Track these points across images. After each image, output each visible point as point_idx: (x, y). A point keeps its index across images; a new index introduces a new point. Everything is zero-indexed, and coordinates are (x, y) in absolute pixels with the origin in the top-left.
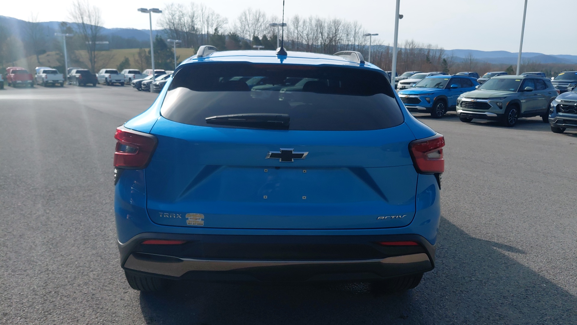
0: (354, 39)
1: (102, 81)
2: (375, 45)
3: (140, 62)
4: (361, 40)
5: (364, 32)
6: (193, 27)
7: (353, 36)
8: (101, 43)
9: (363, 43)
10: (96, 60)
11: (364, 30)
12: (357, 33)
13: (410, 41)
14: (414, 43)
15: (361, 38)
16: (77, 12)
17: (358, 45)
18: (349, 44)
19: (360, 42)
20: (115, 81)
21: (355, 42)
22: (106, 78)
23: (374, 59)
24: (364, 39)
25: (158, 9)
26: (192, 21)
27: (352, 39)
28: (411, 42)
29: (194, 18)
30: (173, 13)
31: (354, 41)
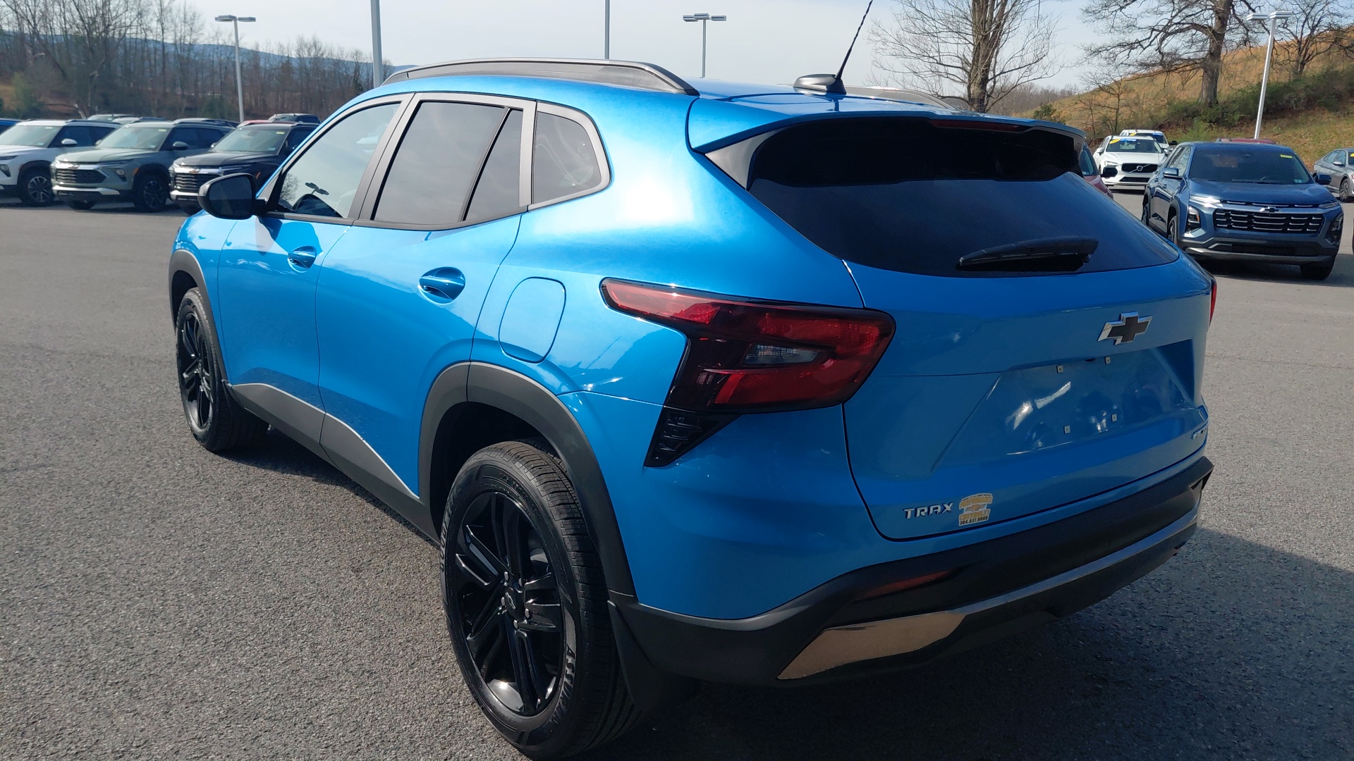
0: (160, 26)
2: (222, 46)
4: (179, 28)
5: (185, 8)
7: (156, 19)
9: (188, 38)
11: (185, 3)
12: (168, 9)
13: (308, 38)
14: (318, 45)
15: (179, 25)
17: (175, 44)
18: (148, 38)
19: (179, 35)
21: (163, 32)
23: (223, 80)
24: (188, 28)
27: (154, 25)
28: (312, 43)
31: (159, 30)
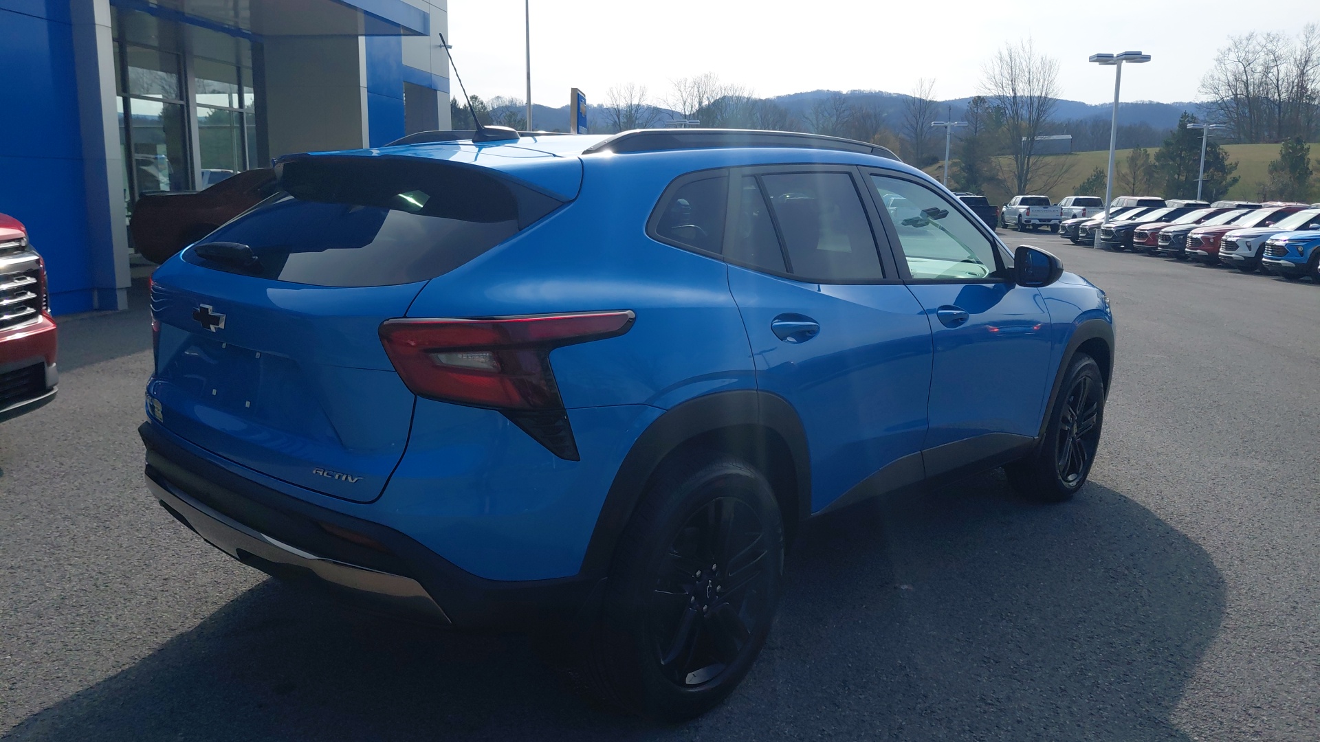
1: (1011, 220)
3: (1132, 180)
6: (1302, 87)
8: (1046, 138)
10: (1029, 176)
16: (1005, 74)
20: (1038, 222)
22: (1020, 215)
25: (1139, 53)
26: (1302, 73)
29: (1310, 64)
30: (1250, 56)
